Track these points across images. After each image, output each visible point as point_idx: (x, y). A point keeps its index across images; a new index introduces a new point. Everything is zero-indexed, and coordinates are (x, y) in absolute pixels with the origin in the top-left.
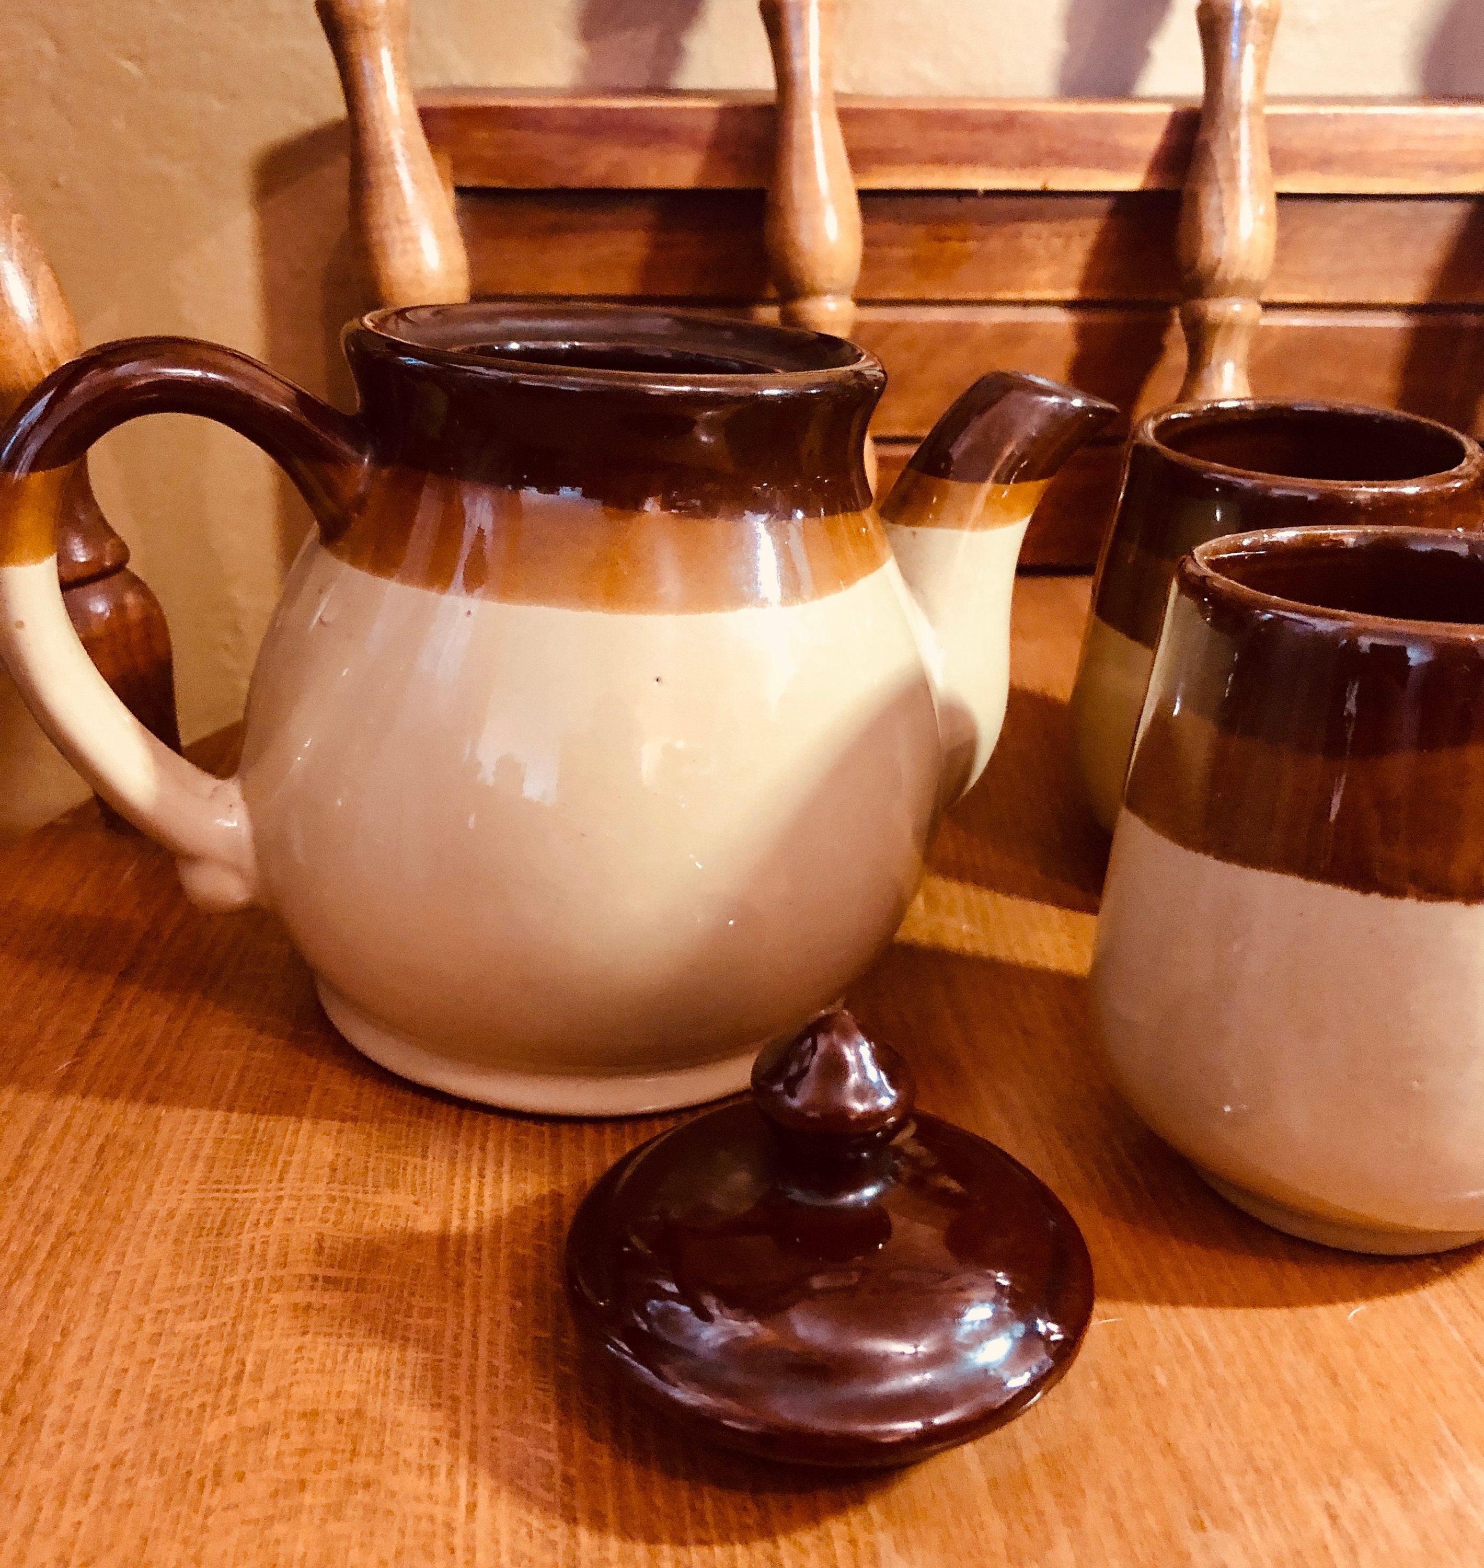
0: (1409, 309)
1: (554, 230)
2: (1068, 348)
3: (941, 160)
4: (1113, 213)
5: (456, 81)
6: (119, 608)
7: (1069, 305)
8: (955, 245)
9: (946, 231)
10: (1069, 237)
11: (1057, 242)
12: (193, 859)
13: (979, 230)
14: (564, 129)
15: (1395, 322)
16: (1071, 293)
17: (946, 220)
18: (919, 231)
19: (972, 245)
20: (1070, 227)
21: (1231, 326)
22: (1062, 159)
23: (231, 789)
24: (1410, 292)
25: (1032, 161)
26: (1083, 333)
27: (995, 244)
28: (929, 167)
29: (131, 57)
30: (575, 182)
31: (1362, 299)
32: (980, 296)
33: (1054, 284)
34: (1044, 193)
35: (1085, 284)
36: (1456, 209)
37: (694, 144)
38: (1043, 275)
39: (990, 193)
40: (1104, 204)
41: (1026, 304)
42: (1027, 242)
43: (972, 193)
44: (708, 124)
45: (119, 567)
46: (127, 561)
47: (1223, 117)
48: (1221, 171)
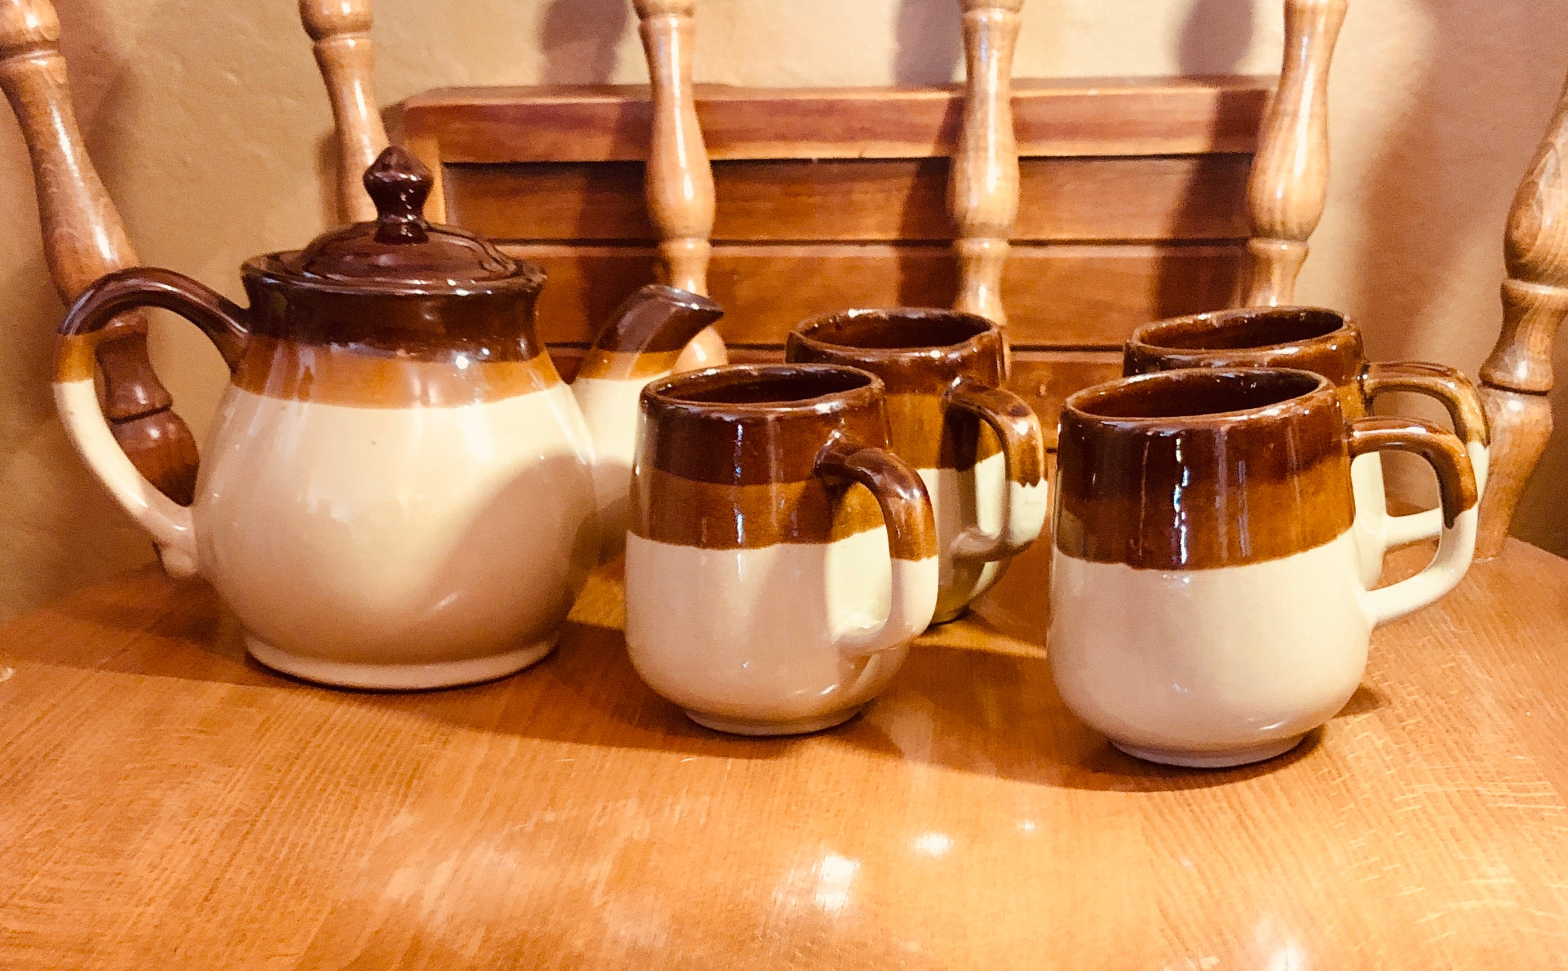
0: (1159, 243)
1: (515, 192)
2: (894, 276)
3: (782, 137)
4: (918, 174)
5: (457, 83)
6: (164, 434)
7: (895, 243)
8: (804, 198)
9: (798, 189)
10: (889, 191)
11: (880, 197)
12: (166, 545)
13: (819, 188)
14: (515, 120)
15: (1147, 253)
16: (893, 235)
17: (793, 181)
18: (775, 190)
19: (817, 199)
20: (887, 184)
21: (979, 259)
22: (873, 134)
23: (187, 510)
24: (1156, 231)
25: (850, 136)
26: (905, 265)
27: (835, 199)
28: (776, 143)
29: (233, 71)
30: (522, 159)
31: (1119, 236)
32: (829, 238)
33: (881, 228)
34: (862, 160)
35: (904, 228)
36: (1184, 165)
37: (605, 129)
38: (871, 221)
39: (823, 161)
40: (912, 167)
41: (863, 243)
42: (857, 197)
43: (808, 161)
44: (614, 115)
45: (166, 408)
46: (171, 405)
47: (976, 102)
48: (971, 143)
